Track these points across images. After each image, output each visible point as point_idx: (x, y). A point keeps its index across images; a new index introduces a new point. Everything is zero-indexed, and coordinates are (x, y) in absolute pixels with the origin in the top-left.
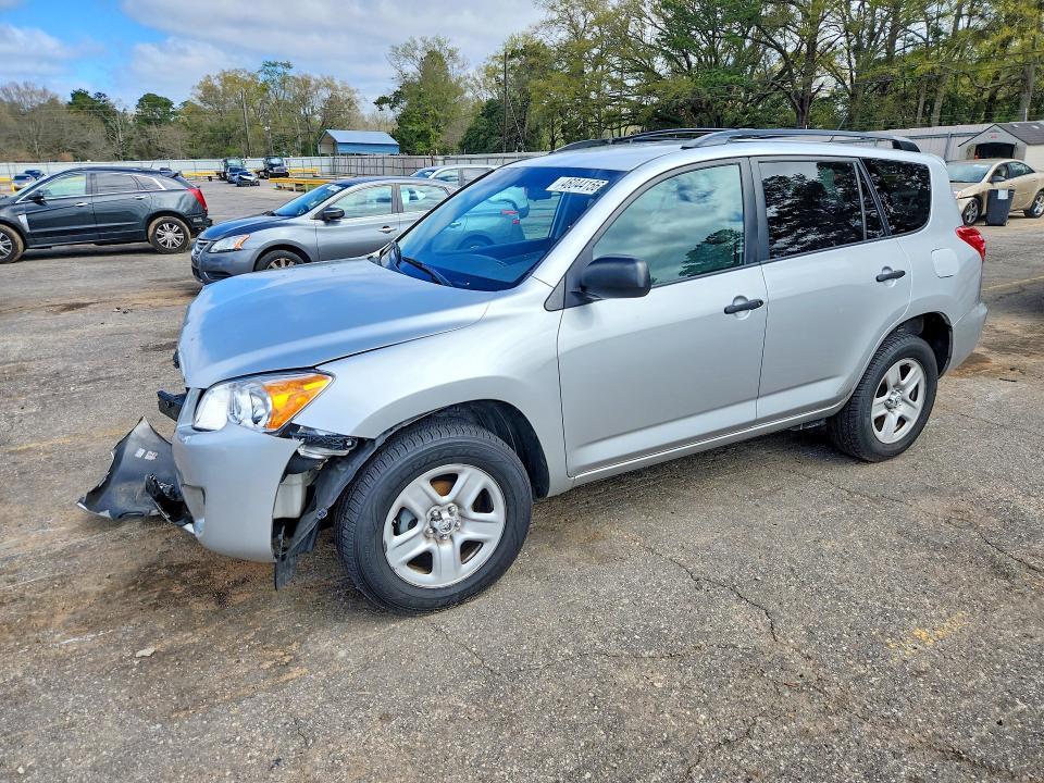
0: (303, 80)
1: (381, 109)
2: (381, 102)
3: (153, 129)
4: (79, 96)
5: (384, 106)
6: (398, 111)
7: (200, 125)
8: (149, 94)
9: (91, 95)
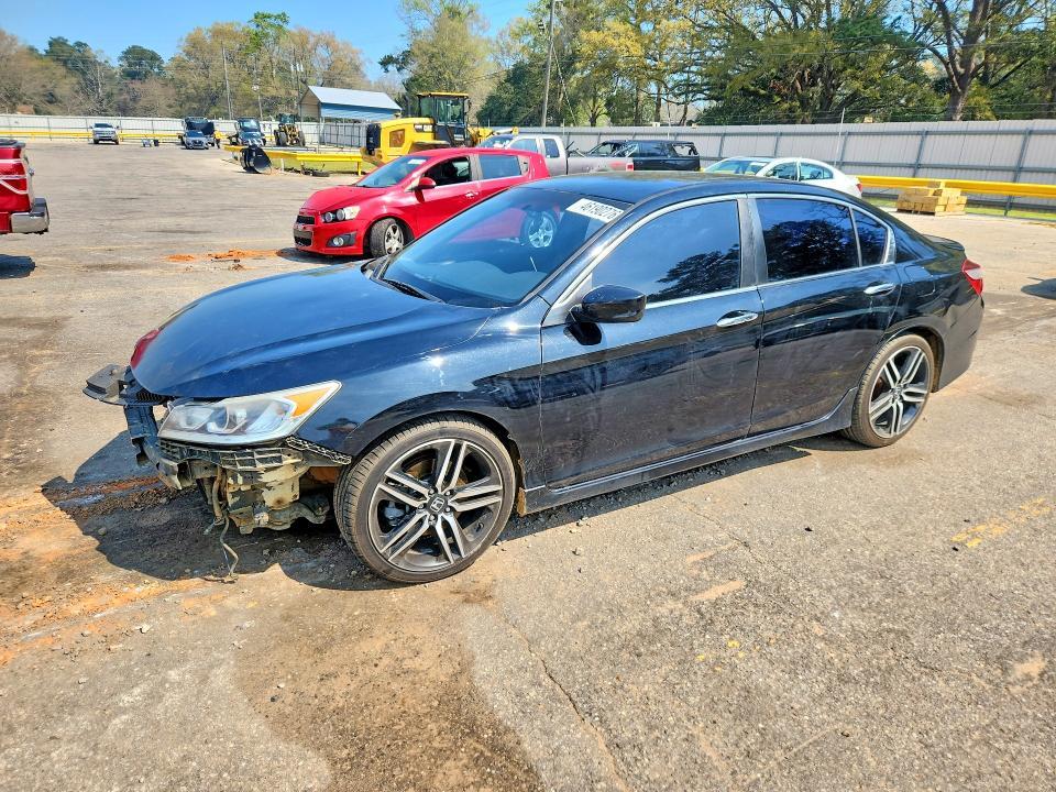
0: (301, 35)
1: (387, 71)
2: (386, 62)
3: (137, 85)
4: (56, 45)
5: (390, 67)
6: (407, 74)
7: (183, 83)
8: (134, 47)
9: (71, 43)
